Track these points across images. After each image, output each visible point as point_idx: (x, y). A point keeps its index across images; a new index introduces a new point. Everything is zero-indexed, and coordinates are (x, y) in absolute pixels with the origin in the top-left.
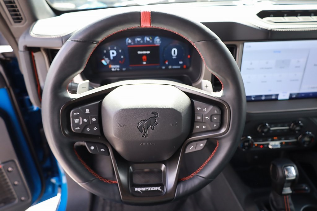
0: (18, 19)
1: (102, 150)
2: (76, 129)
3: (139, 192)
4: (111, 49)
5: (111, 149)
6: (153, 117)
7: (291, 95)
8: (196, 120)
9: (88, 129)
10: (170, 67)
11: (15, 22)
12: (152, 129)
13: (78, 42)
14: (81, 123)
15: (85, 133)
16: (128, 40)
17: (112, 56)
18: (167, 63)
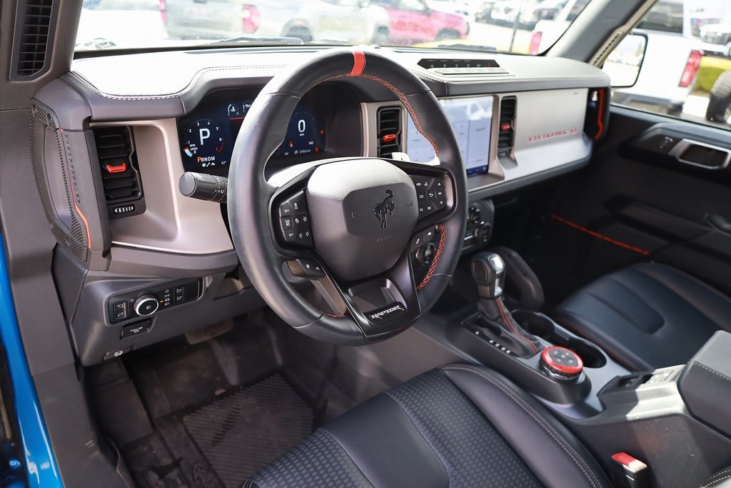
1: (317, 268)
2: (290, 235)
4: (202, 126)
6: (389, 197)
9: (300, 235)
11: (19, 73)
12: (390, 214)
14: (293, 225)
15: (298, 241)
16: (231, 108)
17: (202, 138)
18: (291, 146)
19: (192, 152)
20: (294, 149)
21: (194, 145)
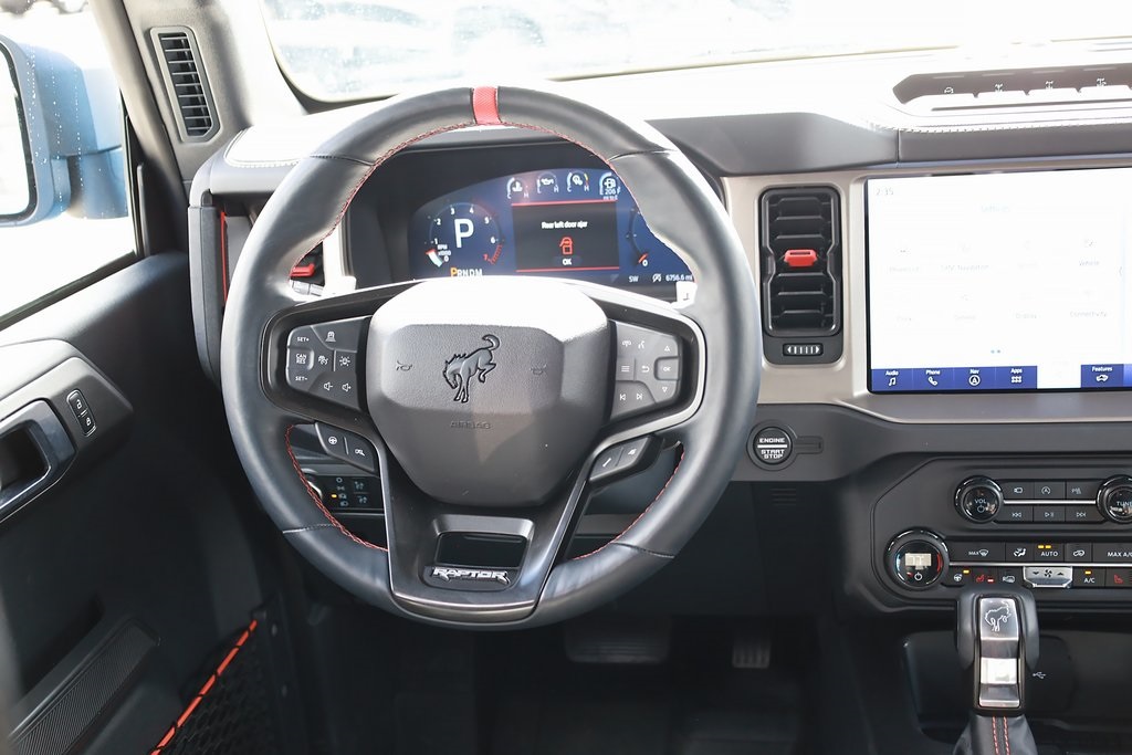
0: (200, 123)
1: (359, 452)
2: (298, 379)
3: (442, 579)
4: (459, 215)
5: (384, 455)
6: (486, 348)
7: (1087, 371)
8: (617, 378)
9: (327, 386)
10: (657, 277)
11: (190, 133)
12: (480, 381)
13: (325, 160)
14: (311, 365)
15: (319, 394)
16: (513, 185)
17: (459, 235)
18: (645, 263)
19: (442, 257)
20: (652, 269)
21: (445, 247)
